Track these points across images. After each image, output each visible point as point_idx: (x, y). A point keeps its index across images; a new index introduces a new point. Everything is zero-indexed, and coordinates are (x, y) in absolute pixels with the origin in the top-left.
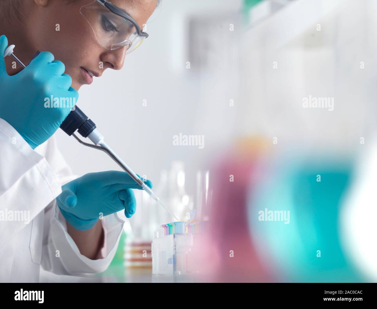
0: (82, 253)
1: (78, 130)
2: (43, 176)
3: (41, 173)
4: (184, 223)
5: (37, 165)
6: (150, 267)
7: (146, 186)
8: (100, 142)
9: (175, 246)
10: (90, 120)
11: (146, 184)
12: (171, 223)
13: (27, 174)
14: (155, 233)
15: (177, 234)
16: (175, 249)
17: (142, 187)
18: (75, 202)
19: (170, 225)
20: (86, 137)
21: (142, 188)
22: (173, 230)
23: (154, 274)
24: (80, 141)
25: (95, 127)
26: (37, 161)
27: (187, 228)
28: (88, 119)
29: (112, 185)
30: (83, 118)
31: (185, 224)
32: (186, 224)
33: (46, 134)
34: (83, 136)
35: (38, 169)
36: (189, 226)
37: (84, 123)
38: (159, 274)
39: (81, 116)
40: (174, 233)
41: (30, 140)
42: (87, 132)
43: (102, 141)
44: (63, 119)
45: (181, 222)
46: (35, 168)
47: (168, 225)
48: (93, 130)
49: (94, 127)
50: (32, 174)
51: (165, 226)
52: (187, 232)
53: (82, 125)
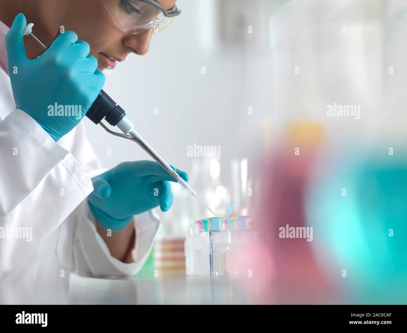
0: (113, 255)
1: (105, 117)
2: (69, 172)
3: (67, 170)
4: (221, 218)
5: (62, 160)
6: (183, 268)
7: (181, 179)
8: (130, 131)
9: (212, 244)
10: (118, 107)
11: (181, 177)
12: (206, 219)
13: (52, 172)
14: (189, 230)
15: (214, 231)
16: (212, 248)
17: (177, 179)
18: (109, 192)
19: (205, 220)
20: (114, 125)
21: (177, 181)
22: (209, 227)
23: (188, 276)
24: (108, 130)
25: (125, 114)
26: (62, 157)
27: (224, 224)
28: (116, 105)
29: (147, 177)
30: (111, 105)
31: (221, 220)
32: (223, 220)
33: (71, 123)
34: (111, 125)
35: (64, 166)
36: (226, 222)
37: (112, 110)
38: (194, 275)
39: (109, 102)
40: (210, 230)
41: (52, 130)
42: (116, 121)
43: (133, 129)
44: (89, 106)
45: (218, 218)
46: (60, 165)
47: (203, 220)
48: (122, 117)
49: (123, 115)
50: (57, 171)
51: (199, 222)
52: (224, 228)
53: (110, 112)
